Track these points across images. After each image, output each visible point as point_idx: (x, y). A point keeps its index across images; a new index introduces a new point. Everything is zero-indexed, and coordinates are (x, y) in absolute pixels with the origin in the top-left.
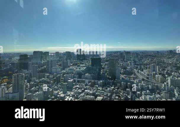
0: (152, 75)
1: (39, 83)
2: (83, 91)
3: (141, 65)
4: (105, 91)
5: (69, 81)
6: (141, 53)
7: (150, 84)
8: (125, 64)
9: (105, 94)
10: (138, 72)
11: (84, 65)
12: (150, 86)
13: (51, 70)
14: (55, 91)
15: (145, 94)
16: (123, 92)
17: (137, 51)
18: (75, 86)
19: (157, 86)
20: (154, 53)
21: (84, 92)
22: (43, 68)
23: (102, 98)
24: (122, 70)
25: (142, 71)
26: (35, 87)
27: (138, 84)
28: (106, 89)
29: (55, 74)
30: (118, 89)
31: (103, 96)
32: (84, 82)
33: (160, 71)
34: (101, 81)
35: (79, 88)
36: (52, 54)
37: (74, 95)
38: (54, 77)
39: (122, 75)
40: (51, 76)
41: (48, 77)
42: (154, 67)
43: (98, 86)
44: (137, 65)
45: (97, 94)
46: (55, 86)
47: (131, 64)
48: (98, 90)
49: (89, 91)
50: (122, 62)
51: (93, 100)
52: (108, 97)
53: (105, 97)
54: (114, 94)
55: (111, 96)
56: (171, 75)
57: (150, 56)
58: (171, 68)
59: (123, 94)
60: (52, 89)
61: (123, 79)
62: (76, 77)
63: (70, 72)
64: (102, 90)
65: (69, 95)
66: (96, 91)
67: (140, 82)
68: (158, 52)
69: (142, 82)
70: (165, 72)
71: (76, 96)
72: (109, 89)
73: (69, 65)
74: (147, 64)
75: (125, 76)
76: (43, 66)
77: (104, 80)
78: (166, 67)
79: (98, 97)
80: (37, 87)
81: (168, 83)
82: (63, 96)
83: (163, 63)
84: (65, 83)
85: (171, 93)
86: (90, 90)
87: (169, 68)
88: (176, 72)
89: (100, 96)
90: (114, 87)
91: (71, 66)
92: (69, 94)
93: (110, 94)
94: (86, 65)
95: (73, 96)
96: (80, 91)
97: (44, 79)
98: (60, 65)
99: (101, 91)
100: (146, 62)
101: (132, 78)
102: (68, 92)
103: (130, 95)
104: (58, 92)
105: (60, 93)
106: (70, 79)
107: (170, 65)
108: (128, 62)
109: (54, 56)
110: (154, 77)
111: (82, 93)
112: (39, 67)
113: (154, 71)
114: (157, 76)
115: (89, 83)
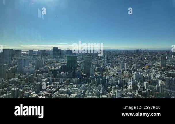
0: (122, 71)
1: (8, 84)
2: (57, 90)
3: (112, 62)
4: (79, 88)
5: (43, 80)
6: (113, 51)
7: (119, 80)
8: (99, 62)
9: (79, 91)
10: (110, 69)
11: (60, 64)
12: (119, 81)
13: (23, 69)
14: (26, 91)
15: (114, 89)
16: (96, 88)
17: (110, 50)
18: (49, 85)
19: (124, 81)
20: (124, 52)
21: (59, 90)
22: (13, 67)
23: (76, 95)
24: (96, 67)
25: (114, 68)
26: (3, 88)
27: (109, 80)
28: (80, 86)
29: (27, 73)
30: (91, 85)
31: (77, 93)
32: (59, 81)
33: (128, 68)
34: (76, 79)
35: (53, 87)
36: (25, 53)
37: (48, 94)
38: (25, 77)
39: (96, 72)
40: (23, 76)
41: (19, 77)
42: (123, 64)
43: (73, 84)
44: (110, 62)
45: (71, 91)
46: (27, 86)
47: (104, 62)
48: (72, 87)
49: (63, 89)
50: (97, 60)
51: (65, 98)
52: (82, 93)
53: (79, 94)
54: (88, 90)
55: (84, 92)
56: (136, 70)
57: (120, 54)
58: (137, 65)
59: (95, 90)
60: (23, 90)
61: (96, 75)
62: (50, 76)
63: (44, 70)
64: (77, 87)
65: (42, 95)
66: (70, 89)
67: (111, 77)
68: (127, 51)
69: (113, 78)
70: (132, 68)
71: (49, 95)
72: (83, 86)
73: (43, 64)
74: (117, 62)
75: (98, 72)
76: (14, 65)
77: (79, 77)
78: (133, 64)
79: (72, 95)
80: (5, 89)
81: (133, 78)
82: (35, 96)
83: (131, 60)
84: (38, 83)
85: (135, 86)
86: (65, 88)
87: (135, 65)
88: (140, 68)
89: (74, 93)
90: (88, 84)
91: (46, 64)
92: (42, 93)
93: (84, 90)
94: (62, 63)
95: (46, 95)
96: (54, 90)
97: (14, 79)
98: (34, 64)
99: (75, 89)
100: (117, 60)
101: (104, 74)
102: (41, 92)
103: (102, 91)
104: (30, 93)
105: (32, 94)
106: (43, 79)
107: (136, 63)
108: (102, 60)
109: (27, 54)
110: (123, 73)
111: (56, 92)
112: (9, 67)
113: (123, 67)
114: (125, 72)
115: (64, 81)
